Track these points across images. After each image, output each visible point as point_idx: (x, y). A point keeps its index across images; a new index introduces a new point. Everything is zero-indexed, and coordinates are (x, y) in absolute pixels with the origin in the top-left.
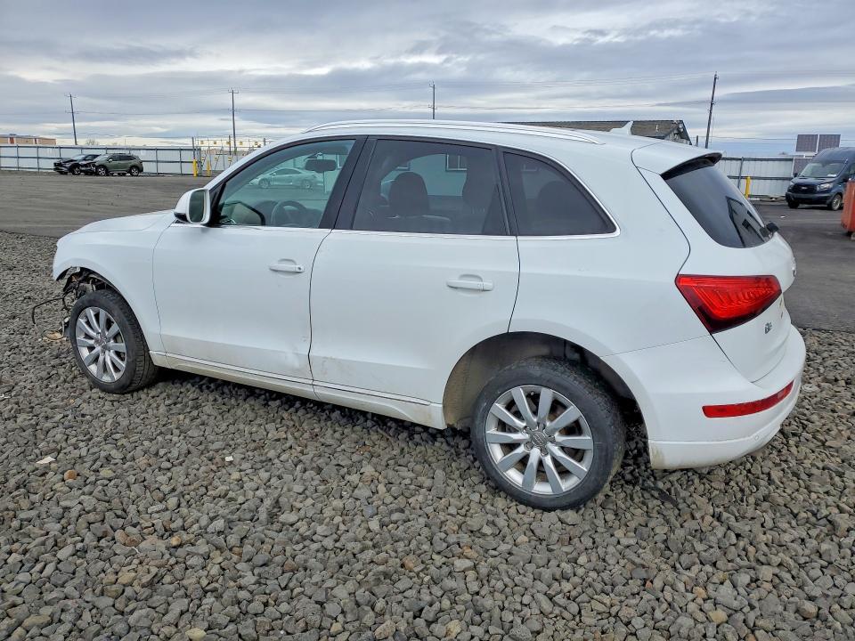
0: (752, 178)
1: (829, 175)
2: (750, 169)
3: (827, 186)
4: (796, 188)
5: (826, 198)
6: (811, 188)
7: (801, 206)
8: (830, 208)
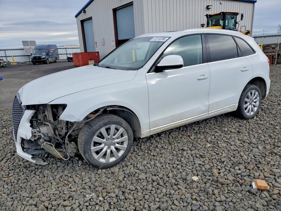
0: (14, 56)
1: (43, 53)
2: (8, 53)
3: (44, 56)
4: (35, 58)
5: (45, 60)
6: (40, 58)
7: (37, 64)
8: (46, 63)
